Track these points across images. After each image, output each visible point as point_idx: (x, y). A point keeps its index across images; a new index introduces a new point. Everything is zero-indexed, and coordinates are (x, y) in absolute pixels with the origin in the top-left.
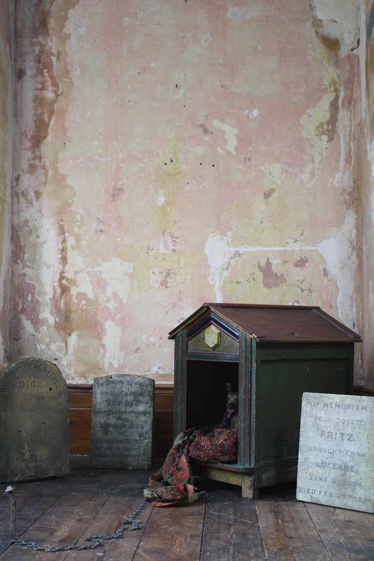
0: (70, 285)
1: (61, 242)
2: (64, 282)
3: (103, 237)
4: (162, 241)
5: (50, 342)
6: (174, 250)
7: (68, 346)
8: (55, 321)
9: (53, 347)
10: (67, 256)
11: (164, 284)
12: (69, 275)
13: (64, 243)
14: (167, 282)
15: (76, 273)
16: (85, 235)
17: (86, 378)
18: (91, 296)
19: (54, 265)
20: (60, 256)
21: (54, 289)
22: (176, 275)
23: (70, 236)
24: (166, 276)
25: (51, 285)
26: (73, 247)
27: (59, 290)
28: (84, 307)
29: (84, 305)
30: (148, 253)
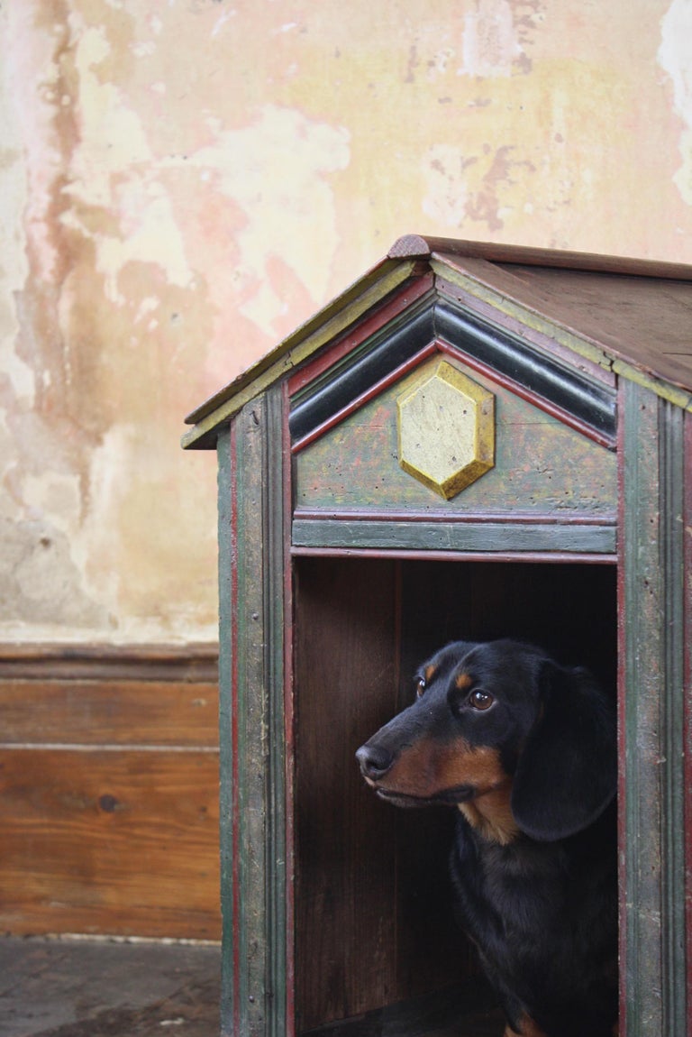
0: (93, 230)
1: (52, 51)
2: (69, 219)
3: (223, 20)
4: (470, 21)
5: (21, 473)
6: (524, 62)
7: (93, 489)
8: (39, 384)
9: (35, 491)
10: (76, 109)
11: (482, 212)
12: (90, 191)
13: (63, 58)
14: (496, 201)
15: (117, 179)
16: (148, 18)
17: (166, 620)
18: (180, 277)
19: (26, 152)
20: (50, 111)
21: (30, 250)
22: (533, 169)
23: (90, 25)
24: (491, 178)
25: (17, 237)
26: (100, 73)
27: (49, 257)
28: (154, 324)
29: (152, 314)
30: (410, 79)
